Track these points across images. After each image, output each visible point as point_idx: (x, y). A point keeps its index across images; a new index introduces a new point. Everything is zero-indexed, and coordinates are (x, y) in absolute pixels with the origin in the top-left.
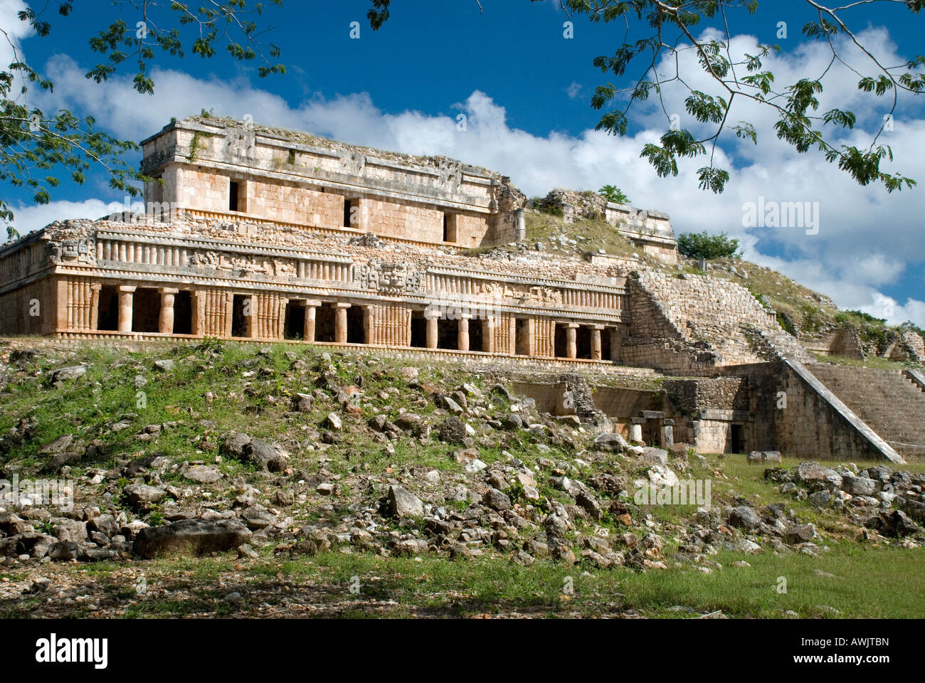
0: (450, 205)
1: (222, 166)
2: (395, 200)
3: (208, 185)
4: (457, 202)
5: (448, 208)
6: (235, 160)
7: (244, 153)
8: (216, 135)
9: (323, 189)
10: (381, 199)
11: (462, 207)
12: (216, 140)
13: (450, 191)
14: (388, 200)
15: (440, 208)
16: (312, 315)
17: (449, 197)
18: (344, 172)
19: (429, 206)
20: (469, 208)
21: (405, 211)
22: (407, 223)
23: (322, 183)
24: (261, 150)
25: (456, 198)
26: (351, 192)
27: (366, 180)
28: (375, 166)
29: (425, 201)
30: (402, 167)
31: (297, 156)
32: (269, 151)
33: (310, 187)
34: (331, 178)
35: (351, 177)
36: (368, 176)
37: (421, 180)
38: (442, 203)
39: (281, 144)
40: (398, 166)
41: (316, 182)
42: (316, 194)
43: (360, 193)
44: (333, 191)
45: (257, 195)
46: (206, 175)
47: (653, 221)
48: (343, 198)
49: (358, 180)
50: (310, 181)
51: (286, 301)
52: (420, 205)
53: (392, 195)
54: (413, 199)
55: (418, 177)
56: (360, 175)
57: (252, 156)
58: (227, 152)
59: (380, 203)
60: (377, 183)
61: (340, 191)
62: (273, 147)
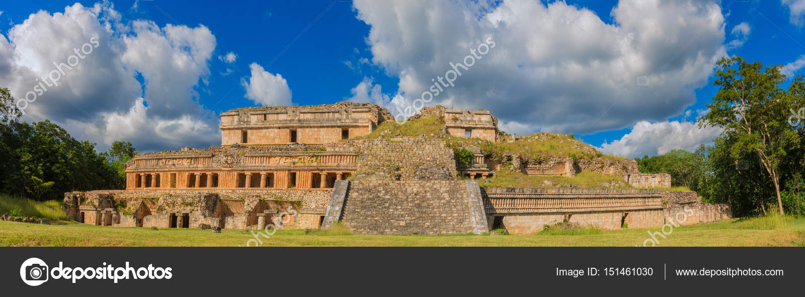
0: (344, 124)
1: (236, 127)
2: (314, 127)
3: (232, 135)
4: (348, 122)
5: (343, 126)
6: (242, 123)
7: (246, 120)
8: (235, 115)
9: (279, 128)
10: (307, 127)
11: (351, 124)
12: (235, 117)
13: (344, 118)
14: (311, 127)
15: (339, 127)
16: (197, 179)
17: (343, 121)
18: (289, 119)
19: (332, 127)
20: (354, 124)
21: (320, 131)
22: (321, 137)
23: (277, 125)
24: (252, 117)
25: (347, 121)
26: (293, 127)
27: (299, 121)
28: (304, 113)
29: (330, 125)
30: (317, 111)
31: (267, 115)
32: (256, 116)
33: (273, 128)
34: (282, 123)
35: (291, 121)
36: (301, 118)
37: (328, 115)
38: (339, 124)
39: (260, 112)
40: (315, 111)
41: (275, 125)
42: (276, 130)
43: (296, 127)
44: (284, 128)
45: (252, 135)
46: (232, 131)
47: (478, 116)
48: (288, 130)
49: (295, 121)
50: (272, 126)
51: (187, 174)
52: (328, 127)
53: (312, 125)
54: (324, 125)
55: (327, 114)
56: (297, 119)
57: (249, 120)
58: (239, 121)
59: (307, 130)
60: (304, 121)
61: (288, 127)
62: (257, 114)
